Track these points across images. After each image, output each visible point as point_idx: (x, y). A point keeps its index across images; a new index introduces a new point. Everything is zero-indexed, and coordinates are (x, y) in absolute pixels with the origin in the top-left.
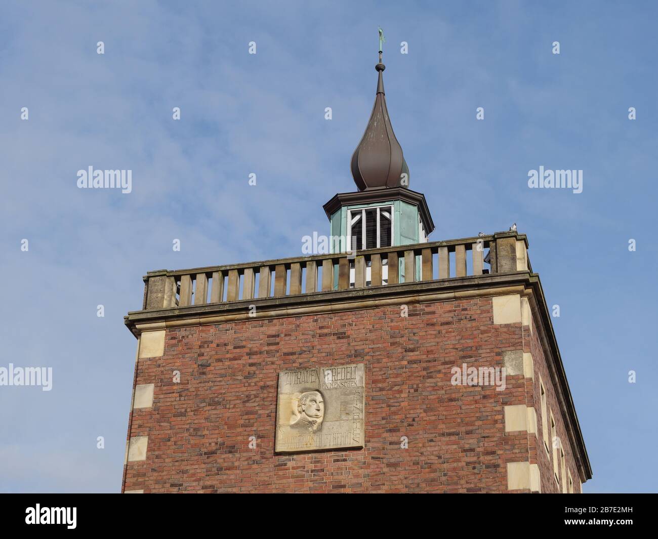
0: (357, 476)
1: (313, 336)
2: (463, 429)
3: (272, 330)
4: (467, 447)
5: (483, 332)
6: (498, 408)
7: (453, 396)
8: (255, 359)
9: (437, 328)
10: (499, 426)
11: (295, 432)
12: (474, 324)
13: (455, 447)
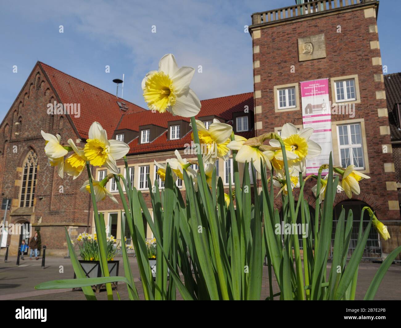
0: (325, 66)
1: (307, 27)
2: (357, 50)
3: (293, 27)
4: (359, 54)
5: (362, 21)
6: (368, 42)
7: (353, 40)
8: (289, 36)
9: (347, 21)
10: (369, 47)
11: (305, 55)
12: (358, 18)
13: (355, 55)
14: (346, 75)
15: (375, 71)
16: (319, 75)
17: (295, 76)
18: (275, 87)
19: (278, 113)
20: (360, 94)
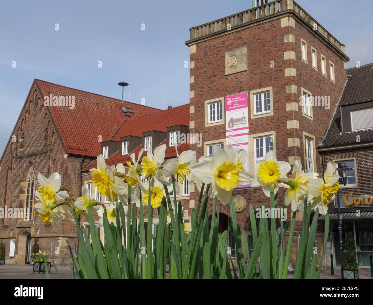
0: (246, 79)
1: (233, 40)
3: (222, 40)
5: (278, 30)
6: (282, 53)
7: (271, 51)
9: (266, 31)
10: (282, 58)
11: (229, 69)
12: (276, 28)
14: (263, 87)
15: (287, 82)
16: (241, 88)
17: (222, 90)
18: (206, 102)
19: (207, 127)
20: (274, 106)
